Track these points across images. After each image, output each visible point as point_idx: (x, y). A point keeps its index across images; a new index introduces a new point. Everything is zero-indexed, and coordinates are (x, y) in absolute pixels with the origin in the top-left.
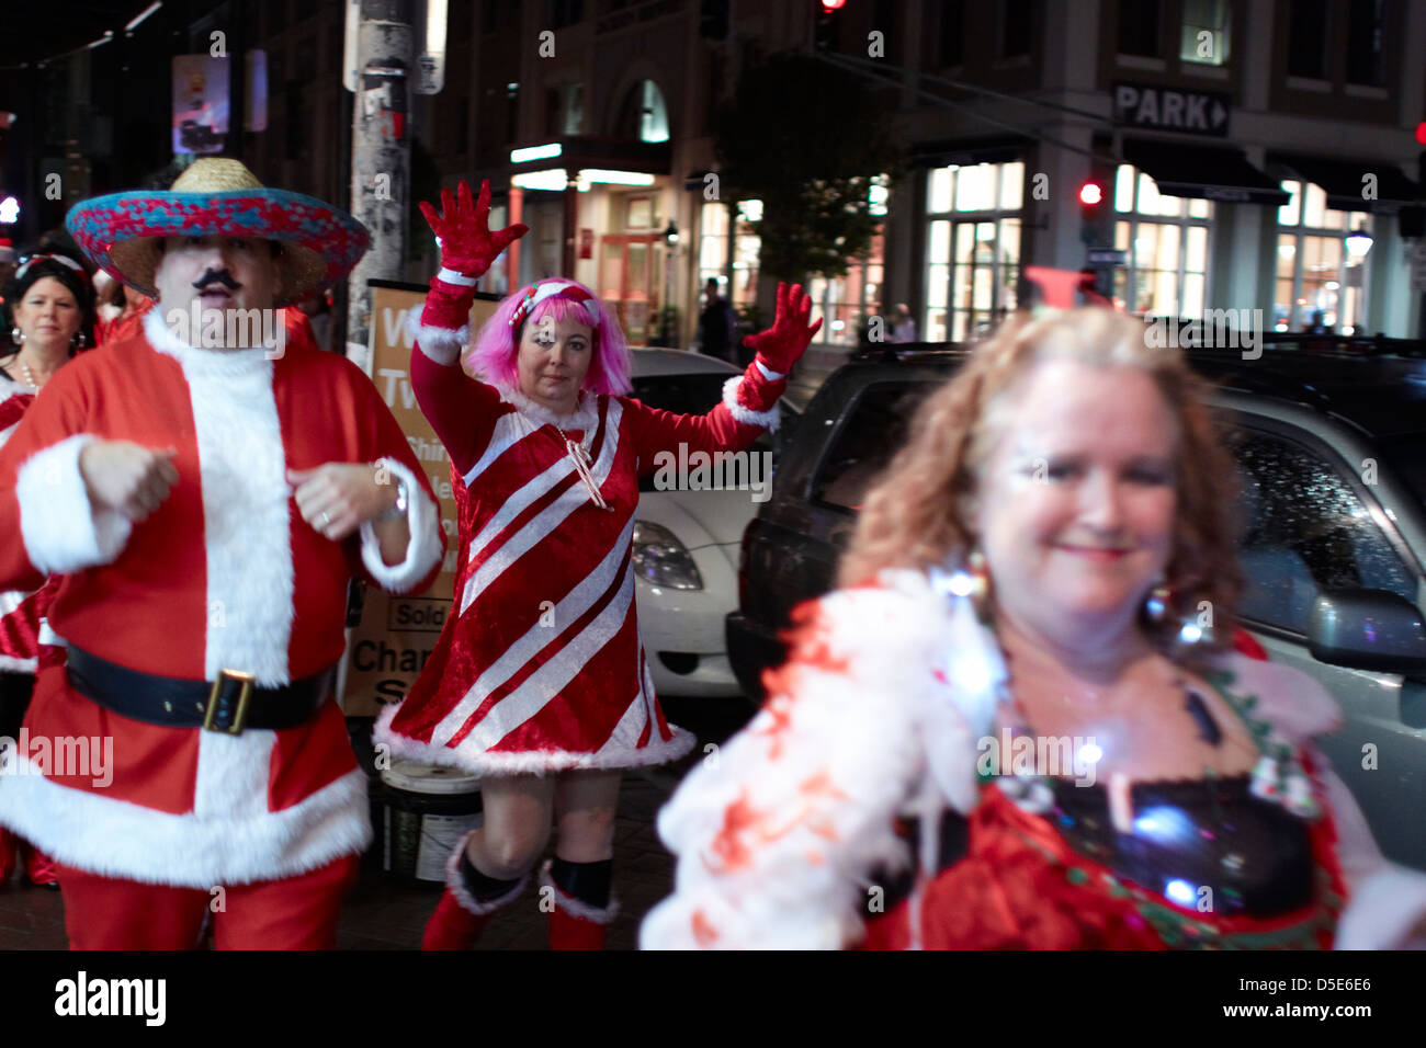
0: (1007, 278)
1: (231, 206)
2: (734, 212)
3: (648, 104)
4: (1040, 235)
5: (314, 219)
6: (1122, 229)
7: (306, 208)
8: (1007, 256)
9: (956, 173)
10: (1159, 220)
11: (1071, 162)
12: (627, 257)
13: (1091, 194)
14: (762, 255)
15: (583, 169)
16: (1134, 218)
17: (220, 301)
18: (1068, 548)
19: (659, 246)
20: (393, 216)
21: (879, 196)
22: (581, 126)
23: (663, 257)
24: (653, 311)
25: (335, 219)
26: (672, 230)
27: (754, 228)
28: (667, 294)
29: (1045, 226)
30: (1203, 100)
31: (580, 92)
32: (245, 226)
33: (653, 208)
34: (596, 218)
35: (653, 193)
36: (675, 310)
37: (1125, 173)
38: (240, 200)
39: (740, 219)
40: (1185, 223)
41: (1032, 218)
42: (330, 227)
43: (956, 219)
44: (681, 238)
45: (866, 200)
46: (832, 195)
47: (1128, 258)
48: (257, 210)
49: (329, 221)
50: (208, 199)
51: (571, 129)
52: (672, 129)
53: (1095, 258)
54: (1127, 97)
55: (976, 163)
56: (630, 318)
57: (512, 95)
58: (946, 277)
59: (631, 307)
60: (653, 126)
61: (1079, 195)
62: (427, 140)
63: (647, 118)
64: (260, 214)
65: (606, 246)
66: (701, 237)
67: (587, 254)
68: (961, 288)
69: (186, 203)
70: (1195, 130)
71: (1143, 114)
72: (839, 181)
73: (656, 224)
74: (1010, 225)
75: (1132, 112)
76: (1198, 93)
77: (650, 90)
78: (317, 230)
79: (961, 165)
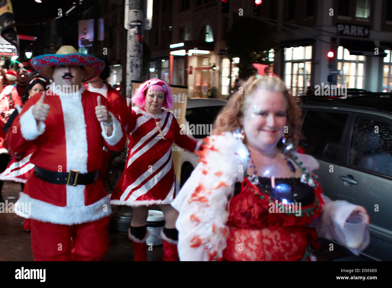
0: (307, 78)
1: (70, 57)
2: (231, 61)
3: (208, 31)
4: (316, 66)
5: (90, 60)
6: (339, 64)
7: (88, 57)
8: (307, 72)
9: (293, 49)
10: (350, 62)
11: (325, 46)
12: (202, 74)
13: (331, 55)
14: (239, 72)
15: (189, 50)
16: (343, 61)
17: (68, 80)
18: (264, 130)
19: (211, 70)
20: (138, 63)
21: (271, 56)
22: (189, 38)
23: (212, 74)
24: (209, 88)
25: (96, 60)
26: (214, 66)
27: (237, 65)
28: (213, 83)
29: (318, 64)
30: (362, 28)
31: (189, 29)
32: (74, 62)
33: (209, 60)
34: (193, 63)
35: (209, 56)
36: (215, 88)
37: (340, 49)
38: (72, 56)
39: (233, 63)
40: (357, 62)
41: (314, 62)
42: (95, 62)
43: (293, 62)
44: (217, 68)
45: (268, 57)
46: (259, 56)
47: (341, 72)
48: (76, 58)
49: (94, 60)
50: (64, 56)
51: (186, 39)
52: (214, 38)
53: (332, 72)
54: (341, 27)
55: (298, 46)
56: (203, 90)
57: (170, 30)
58: (290, 78)
59: (203, 87)
60: (209, 37)
61: (327, 55)
62: (147, 42)
63: (207, 35)
64: (77, 59)
65: (196, 71)
66: (222, 68)
67: (191, 73)
68: (295, 81)
69: (59, 57)
70: (360, 36)
71: (345, 32)
72: (260, 52)
73: (210, 64)
74: (308, 63)
75: (342, 32)
76: (361, 26)
77: (208, 28)
78: (91, 62)
79: (294, 47)
